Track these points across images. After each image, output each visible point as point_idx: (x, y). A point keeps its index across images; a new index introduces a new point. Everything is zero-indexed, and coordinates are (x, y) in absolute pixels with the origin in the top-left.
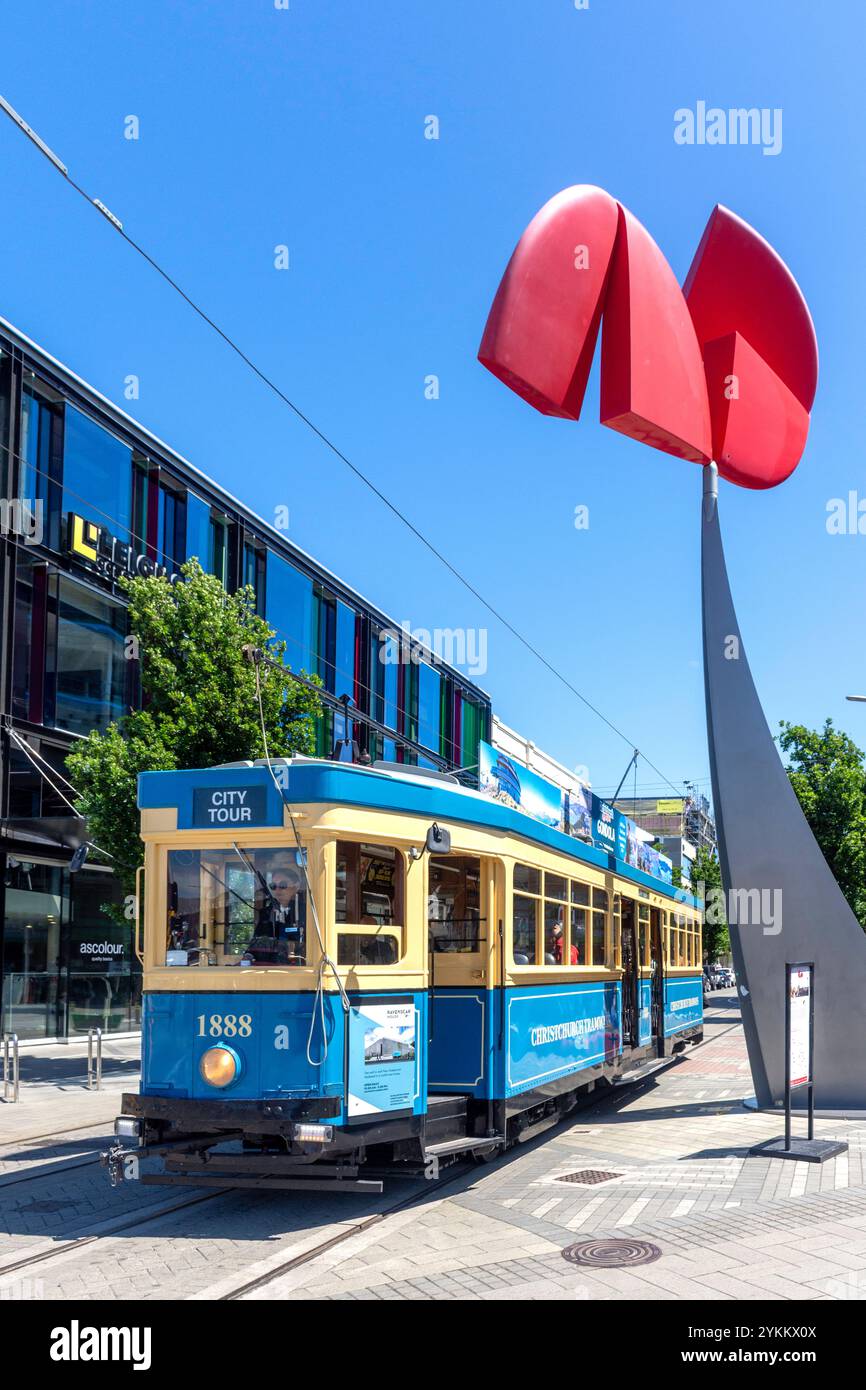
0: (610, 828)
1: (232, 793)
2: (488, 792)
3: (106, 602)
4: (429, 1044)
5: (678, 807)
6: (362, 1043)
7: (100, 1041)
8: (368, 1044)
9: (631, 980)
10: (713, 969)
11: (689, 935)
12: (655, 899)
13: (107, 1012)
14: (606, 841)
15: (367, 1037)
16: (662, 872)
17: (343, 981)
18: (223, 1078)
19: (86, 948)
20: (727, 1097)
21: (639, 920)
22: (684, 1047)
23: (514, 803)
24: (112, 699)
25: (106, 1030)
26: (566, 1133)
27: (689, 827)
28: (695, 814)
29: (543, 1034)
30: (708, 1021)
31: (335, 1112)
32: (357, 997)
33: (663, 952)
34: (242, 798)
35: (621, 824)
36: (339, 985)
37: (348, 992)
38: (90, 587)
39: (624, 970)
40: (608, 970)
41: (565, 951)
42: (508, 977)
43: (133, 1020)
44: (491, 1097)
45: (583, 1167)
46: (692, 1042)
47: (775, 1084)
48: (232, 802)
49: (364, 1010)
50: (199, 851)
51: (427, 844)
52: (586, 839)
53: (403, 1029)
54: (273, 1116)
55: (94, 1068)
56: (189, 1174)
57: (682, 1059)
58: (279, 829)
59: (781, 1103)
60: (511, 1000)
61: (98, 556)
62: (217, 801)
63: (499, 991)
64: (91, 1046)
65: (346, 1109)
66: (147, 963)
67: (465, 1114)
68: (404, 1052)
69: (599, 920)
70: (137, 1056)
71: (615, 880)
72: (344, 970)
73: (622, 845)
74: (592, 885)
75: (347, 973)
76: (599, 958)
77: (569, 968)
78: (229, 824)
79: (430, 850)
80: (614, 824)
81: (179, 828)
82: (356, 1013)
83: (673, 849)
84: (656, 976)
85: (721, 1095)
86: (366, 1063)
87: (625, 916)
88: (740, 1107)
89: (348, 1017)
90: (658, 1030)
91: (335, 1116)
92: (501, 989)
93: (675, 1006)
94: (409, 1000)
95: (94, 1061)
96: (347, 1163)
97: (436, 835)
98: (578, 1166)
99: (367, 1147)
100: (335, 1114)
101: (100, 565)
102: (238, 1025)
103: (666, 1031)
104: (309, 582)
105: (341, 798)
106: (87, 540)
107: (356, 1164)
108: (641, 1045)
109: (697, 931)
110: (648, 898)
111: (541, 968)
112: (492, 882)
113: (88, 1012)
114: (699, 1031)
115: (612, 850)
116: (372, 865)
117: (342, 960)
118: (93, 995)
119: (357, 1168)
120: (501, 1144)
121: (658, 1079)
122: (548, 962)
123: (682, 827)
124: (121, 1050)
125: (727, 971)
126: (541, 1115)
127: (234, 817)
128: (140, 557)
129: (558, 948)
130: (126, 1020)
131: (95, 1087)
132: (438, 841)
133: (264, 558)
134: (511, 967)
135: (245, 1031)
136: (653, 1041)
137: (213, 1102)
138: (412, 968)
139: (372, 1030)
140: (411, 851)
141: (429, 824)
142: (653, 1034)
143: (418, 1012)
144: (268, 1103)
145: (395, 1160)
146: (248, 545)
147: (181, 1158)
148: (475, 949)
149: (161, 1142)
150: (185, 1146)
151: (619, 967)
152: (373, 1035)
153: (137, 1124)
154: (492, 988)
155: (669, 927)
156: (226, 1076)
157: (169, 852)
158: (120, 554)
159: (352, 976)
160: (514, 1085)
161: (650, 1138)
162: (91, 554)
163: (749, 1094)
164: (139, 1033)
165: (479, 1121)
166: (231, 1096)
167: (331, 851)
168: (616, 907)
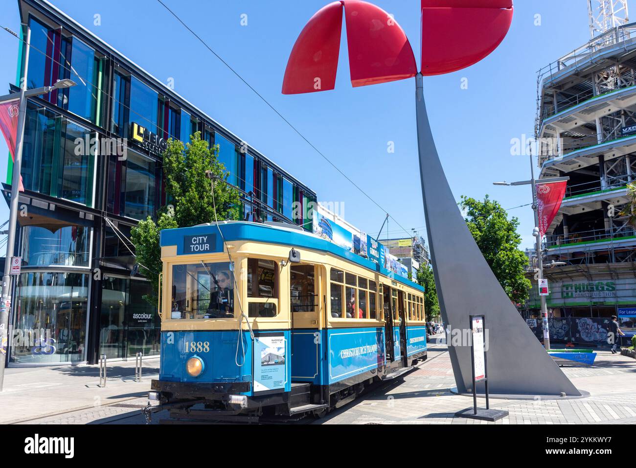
0: (376, 251)
1: (201, 238)
2: (317, 234)
3: (147, 160)
4: (292, 356)
5: (409, 243)
6: (260, 355)
7: (141, 359)
8: (263, 356)
9: (389, 327)
10: (430, 324)
11: (418, 305)
12: (400, 286)
13: (144, 347)
14: (374, 257)
15: (262, 353)
16: (403, 273)
17: (251, 325)
18: (196, 372)
19: (136, 316)
20: (441, 387)
21: (393, 297)
22: (418, 362)
23: (330, 239)
24: (148, 204)
25: (144, 355)
26: (359, 404)
27: (415, 253)
28: (418, 246)
29: (346, 353)
30: (429, 350)
31: (248, 389)
32: (258, 333)
33: (405, 313)
34: (205, 240)
35: (382, 250)
36: (249, 327)
37: (253, 330)
38: (140, 154)
39: (386, 322)
40: (378, 321)
41: (356, 311)
42: (329, 324)
43: (155, 350)
44: (322, 384)
45: (369, 421)
46: (421, 360)
47: (467, 381)
48: (201, 242)
49: (261, 339)
50: (186, 265)
51: (289, 258)
52: (365, 257)
53: (279, 349)
54: (219, 391)
55: (139, 371)
56: (181, 419)
57: (417, 369)
58: (222, 253)
59: (470, 390)
60: (331, 335)
61: (143, 140)
62: (194, 242)
63: (325, 330)
64: (137, 362)
65: (253, 388)
66: (163, 319)
67: (309, 392)
68: (280, 360)
69: (373, 296)
70: (158, 366)
71: (380, 276)
72: (251, 320)
73: (382, 260)
74: (368, 279)
75: (253, 321)
76: (373, 316)
77: (358, 320)
78: (199, 252)
79: (291, 261)
80: (378, 249)
81: (177, 255)
82: (257, 340)
83: (408, 263)
84: (402, 325)
85: (438, 387)
86: (262, 365)
87: (385, 296)
88: (449, 392)
89: (253, 343)
90: (404, 352)
91: (248, 391)
92: (325, 329)
93: (412, 340)
94: (282, 335)
95: (139, 368)
96: (253, 415)
97: (293, 254)
98: (366, 421)
99: (263, 407)
100: (247, 390)
101: (144, 144)
102: (203, 347)
103: (408, 353)
104: (233, 145)
105: (250, 238)
106: (139, 134)
107: (258, 416)
108: (395, 360)
109: (421, 302)
110: (396, 285)
111: (344, 320)
112: (320, 277)
113: (136, 347)
114: (425, 354)
115: (378, 262)
116: (263, 272)
117: (250, 315)
118: (138, 338)
119: (258, 418)
120: (327, 408)
121: (405, 379)
122: (348, 317)
123: (412, 253)
124: (150, 364)
125: (438, 325)
126: (347, 395)
127: (202, 248)
128: (161, 139)
129: (353, 309)
130: (152, 350)
131: (139, 380)
132: (294, 257)
133: (213, 136)
134: (330, 319)
135: (206, 350)
136: (402, 359)
137: (192, 384)
138: (283, 319)
139: (265, 349)
140: (282, 262)
141: (290, 249)
142: (401, 355)
143: (286, 340)
144: (217, 385)
145: (276, 414)
146: (206, 131)
147: (177, 411)
148: (312, 310)
149: (168, 403)
150: (178, 405)
151: (383, 320)
152: (265, 352)
153: (158, 394)
154: (321, 329)
155: (407, 300)
156: (198, 371)
157: (173, 266)
158: (152, 138)
159: (255, 323)
160: (333, 378)
161: (403, 408)
162: (140, 139)
163: (453, 386)
164: (159, 356)
165: (316, 396)
166: (199, 381)
167: (245, 262)
168: (381, 289)
